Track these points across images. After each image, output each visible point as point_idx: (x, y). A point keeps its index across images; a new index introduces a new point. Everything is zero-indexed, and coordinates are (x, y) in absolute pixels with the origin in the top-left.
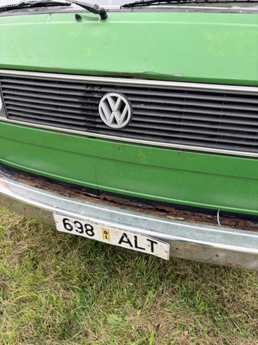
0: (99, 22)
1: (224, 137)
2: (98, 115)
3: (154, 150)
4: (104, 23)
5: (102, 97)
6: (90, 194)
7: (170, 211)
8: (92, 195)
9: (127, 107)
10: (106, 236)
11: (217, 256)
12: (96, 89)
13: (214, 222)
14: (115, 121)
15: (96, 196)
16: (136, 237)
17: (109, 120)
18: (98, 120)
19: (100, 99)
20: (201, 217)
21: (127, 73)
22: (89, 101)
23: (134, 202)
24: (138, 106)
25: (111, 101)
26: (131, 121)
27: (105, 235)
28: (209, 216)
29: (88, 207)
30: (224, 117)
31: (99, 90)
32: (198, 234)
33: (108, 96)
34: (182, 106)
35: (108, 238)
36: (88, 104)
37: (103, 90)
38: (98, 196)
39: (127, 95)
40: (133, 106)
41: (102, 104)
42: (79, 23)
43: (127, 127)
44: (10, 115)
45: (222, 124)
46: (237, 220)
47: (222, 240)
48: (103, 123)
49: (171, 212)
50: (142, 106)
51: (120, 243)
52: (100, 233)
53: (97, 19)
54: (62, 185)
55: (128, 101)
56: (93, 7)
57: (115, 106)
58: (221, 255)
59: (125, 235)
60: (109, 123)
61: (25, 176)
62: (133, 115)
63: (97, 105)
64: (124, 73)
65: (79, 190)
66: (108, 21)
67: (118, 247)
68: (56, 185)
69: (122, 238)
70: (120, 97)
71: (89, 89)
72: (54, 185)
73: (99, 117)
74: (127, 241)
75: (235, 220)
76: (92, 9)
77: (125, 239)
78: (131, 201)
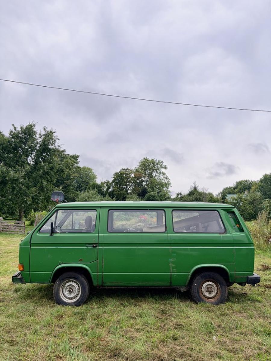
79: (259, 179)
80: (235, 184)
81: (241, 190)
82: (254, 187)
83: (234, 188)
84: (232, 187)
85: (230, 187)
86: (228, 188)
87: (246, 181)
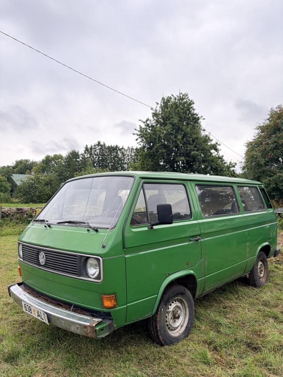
2: (39, 260)
11: (62, 323)
12: (40, 251)
16: (40, 312)
17: (41, 262)
18: (39, 262)
25: (41, 255)
26: (46, 262)
27: (34, 312)
33: (41, 253)
39: (45, 253)
40: (46, 257)
43: (45, 264)
50: (48, 257)
55: (45, 255)
57: (42, 257)
63: (39, 256)
70: (43, 254)
74: (39, 315)
79: (41, 160)
80: (15, 163)
81: (22, 169)
82: (36, 167)
83: (14, 168)
84: (11, 166)
85: (8, 166)
86: (6, 167)
87: (27, 161)
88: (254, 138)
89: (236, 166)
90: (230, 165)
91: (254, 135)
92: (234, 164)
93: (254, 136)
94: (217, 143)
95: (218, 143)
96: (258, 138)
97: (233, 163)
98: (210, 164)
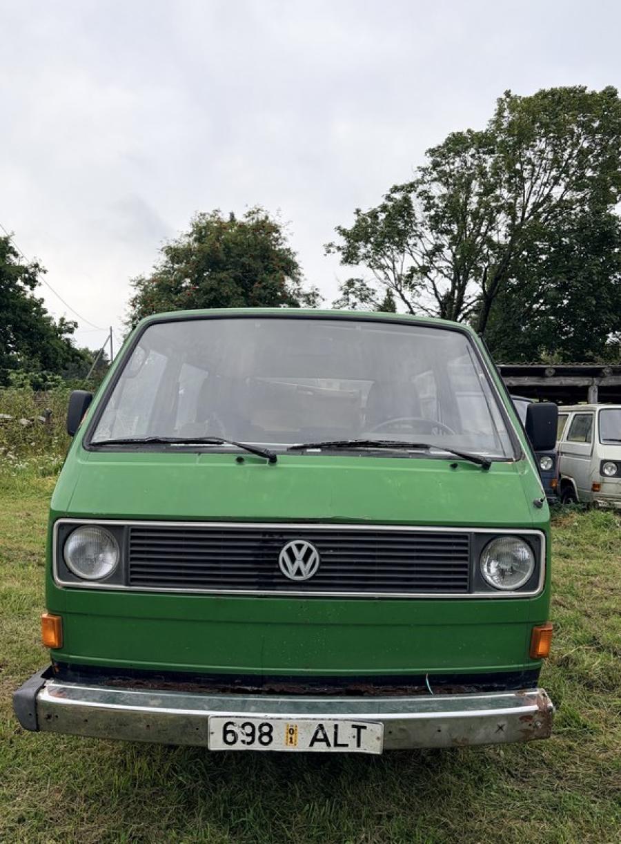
0: (267, 465)
1: (421, 579)
2: (277, 567)
3: (346, 603)
4: (273, 467)
5: (284, 546)
6: (246, 688)
7: (366, 689)
8: (249, 688)
9: (315, 554)
10: (291, 738)
11: (439, 731)
12: (276, 537)
13: (425, 692)
14: (299, 572)
15: (256, 688)
16: (336, 727)
17: (293, 571)
18: (276, 574)
19: (280, 549)
20: (406, 690)
21: (314, 519)
22: (265, 551)
23: (317, 686)
24: (327, 553)
25: (295, 550)
26: (319, 570)
27: (289, 736)
28: (416, 688)
29: (257, 701)
30: (418, 558)
31: (281, 538)
32: (411, 707)
33: (292, 544)
34: (373, 550)
35: (293, 741)
36: (263, 555)
37: (285, 537)
38: (259, 687)
39: (313, 542)
40: (322, 553)
41: (283, 554)
42: (240, 466)
43: (314, 577)
44: (133, 580)
45: (417, 565)
46: (449, 687)
47: (440, 707)
48: (284, 577)
49: (366, 691)
50: (331, 552)
51: (312, 745)
52: (281, 735)
53: (264, 462)
54: (198, 682)
55: (316, 548)
56: (263, 451)
57: (299, 555)
58: (444, 727)
59: (321, 727)
60: (291, 575)
61: (124, 680)
62: (321, 563)
63: (278, 556)
64: (310, 519)
65: (228, 684)
66: (279, 465)
67: (309, 753)
68: (184, 684)
69: (317, 733)
70: (307, 545)
71: (267, 537)
72: (181, 685)
73: (279, 570)
74: (322, 737)
75: (446, 687)
76: (262, 453)
77: (320, 736)
78: (312, 686)
88: (154, 271)
89: (76, 331)
90: (62, 324)
91: (155, 263)
92: (71, 326)
93: (154, 267)
94: (36, 266)
95: (41, 266)
96: (165, 272)
97: (70, 323)
98: (18, 316)
